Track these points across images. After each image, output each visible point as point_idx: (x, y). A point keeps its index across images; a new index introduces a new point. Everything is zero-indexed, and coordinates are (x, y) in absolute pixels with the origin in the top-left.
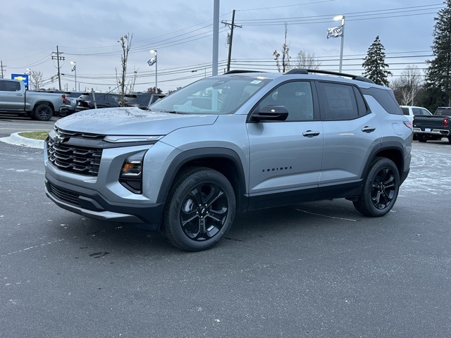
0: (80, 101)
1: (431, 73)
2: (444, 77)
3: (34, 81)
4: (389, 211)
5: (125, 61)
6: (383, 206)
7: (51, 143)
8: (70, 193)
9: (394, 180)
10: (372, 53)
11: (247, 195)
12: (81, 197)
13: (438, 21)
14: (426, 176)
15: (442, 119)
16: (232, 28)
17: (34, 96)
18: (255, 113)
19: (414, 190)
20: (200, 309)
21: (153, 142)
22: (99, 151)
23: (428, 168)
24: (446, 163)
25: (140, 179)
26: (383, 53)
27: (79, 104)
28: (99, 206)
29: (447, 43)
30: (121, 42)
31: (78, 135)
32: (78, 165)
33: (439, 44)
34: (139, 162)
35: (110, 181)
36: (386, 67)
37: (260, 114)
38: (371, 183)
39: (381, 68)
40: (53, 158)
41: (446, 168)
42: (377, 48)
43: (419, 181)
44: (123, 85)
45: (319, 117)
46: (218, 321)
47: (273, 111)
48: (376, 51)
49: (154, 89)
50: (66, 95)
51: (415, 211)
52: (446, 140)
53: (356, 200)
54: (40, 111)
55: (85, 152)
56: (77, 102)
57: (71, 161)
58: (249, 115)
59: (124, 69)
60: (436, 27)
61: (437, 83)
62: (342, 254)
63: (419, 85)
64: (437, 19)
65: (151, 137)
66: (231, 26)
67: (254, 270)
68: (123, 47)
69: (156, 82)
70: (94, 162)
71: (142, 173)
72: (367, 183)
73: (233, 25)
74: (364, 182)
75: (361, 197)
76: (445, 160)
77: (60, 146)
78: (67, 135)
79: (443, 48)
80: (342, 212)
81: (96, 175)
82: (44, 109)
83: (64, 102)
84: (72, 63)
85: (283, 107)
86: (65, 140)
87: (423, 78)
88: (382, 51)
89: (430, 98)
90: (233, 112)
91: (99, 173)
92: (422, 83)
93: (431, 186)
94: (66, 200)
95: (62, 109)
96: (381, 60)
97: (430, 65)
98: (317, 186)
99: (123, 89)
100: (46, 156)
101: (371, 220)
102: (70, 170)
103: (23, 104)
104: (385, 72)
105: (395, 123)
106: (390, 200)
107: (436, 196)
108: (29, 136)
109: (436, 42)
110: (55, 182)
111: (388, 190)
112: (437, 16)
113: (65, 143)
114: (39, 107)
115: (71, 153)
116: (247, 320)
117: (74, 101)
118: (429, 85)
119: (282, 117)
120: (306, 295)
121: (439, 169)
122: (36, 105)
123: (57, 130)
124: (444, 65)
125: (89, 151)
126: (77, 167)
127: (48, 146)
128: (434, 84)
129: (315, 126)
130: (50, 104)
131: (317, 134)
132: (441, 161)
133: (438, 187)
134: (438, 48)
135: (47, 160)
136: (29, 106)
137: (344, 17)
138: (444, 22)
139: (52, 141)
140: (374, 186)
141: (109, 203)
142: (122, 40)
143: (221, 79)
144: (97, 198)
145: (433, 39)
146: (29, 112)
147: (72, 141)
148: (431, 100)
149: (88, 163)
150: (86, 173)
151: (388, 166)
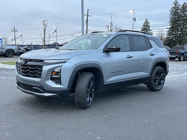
0: (25, 49)
1: (169, 33)
2: (174, 34)
3: (4, 41)
4: (161, 88)
5: (45, 31)
6: (159, 86)
7: (19, 65)
8: (28, 86)
9: (163, 75)
10: (145, 26)
11: (105, 84)
12: (33, 87)
13: (171, 12)
14: (173, 74)
15: (176, 51)
16: (88, 17)
17: (5, 47)
18: (106, 49)
19: (169, 80)
20: (90, 133)
21: (65, 62)
22: (41, 67)
23: (173, 71)
24: (179, 69)
25: (60, 79)
26: (149, 26)
27: (25, 50)
28: (42, 91)
29: (175, 20)
30: (43, 22)
31: (31, 60)
32: (32, 74)
33: (172, 21)
34: (59, 71)
35: (47, 79)
36: (150, 31)
37: (108, 49)
38: (154, 77)
39: (149, 31)
40: (19, 71)
41: (180, 71)
42: (147, 23)
43: (170, 76)
44: (44, 41)
45: (132, 50)
46: (99, 138)
47: (114, 47)
48: (146, 25)
49: (56, 43)
50: (19, 46)
51: (172, 88)
52: (178, 59)
53: (148, 84)
54: (8, 53)
55: (35, 68)
56: (24, 49)
57: (28, 72)
58: (104, 49)
59: (45, 34)
60: (170, 14)
61: (171, 37)
62: (146, 107)
63: (164, 38)
64: (170, 11)
65: (64, 60)
66: (87, 16)
67: (110, 115)
68: (44, 25)
69: (57, 40)
70: (39, 71)
71: (60, 76)
72: (152, 77)
73: (88, 15)
74: (151, 76)
75: (150, 83)
76: (179, 67)
77: (23, 65)
78: (26, 60)
79: (174, 23)
80: (142, 90)
81: (40, 77)
82: (10, 52)
83: (18, 49)
84: (21, 33)
85: (118, 46)
86: (25, 63)
87: (166, 35)
88: (149, 24)
89: (169, 43)
90: (97, 49)
91: (42, 76)
92: (165, 37)
93: (176, 78)
94: (27, 89)
95: (18, 52)
96: (148, 28)
97: (168, 30)
98: (132, 79)
99: (44, 42)
100: (16, 70)
101: (155, 92)
102: (28, 76)
103: (1, 50)
104: (150, 33)
105: (162, 51)
106: (162, 84)
107: (179, 82)
108: (5, 63)
109: (171, 20)
110: (22, 81)
111: (161, 80)
112: (170, 10)
113: (25, 64)
114: (8, 52)
115: (28, 68)
116: (111, 137)
117: (23, 48)
118: (169, 38)
119: (118, 50)
120: (134, 125)
121: (177, 71)
122: (7, 51)
123: (21, 59)
124: (174, 29)
125: (37, 67)
126: (31, 74)
127: (17, 66)
128: (170, 37)
129: (131, 54)
130: (13, 50)
131: (132, 57)
132: (177, 68)
133: (179, 78)
134: (171, 23)
135: (17, 72)
136: (3, 52)
137: (133, 11)
138: (173, 12)
139: (19, 64)
140: (155, 78)
141: (46, 89)
142: (43, 21)
143: (90, 36)
144: (41, 87)
145: (169, 19)
146: (4, 54)
147: (29, 63)
148: (170, 44)
149: (36, 72)
150: (35, 77)
151: (160, 69)
